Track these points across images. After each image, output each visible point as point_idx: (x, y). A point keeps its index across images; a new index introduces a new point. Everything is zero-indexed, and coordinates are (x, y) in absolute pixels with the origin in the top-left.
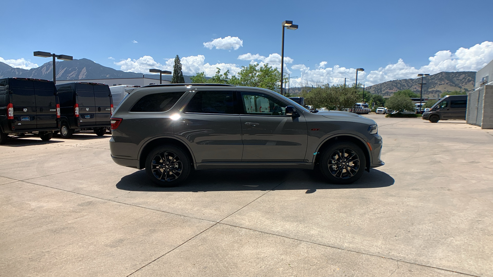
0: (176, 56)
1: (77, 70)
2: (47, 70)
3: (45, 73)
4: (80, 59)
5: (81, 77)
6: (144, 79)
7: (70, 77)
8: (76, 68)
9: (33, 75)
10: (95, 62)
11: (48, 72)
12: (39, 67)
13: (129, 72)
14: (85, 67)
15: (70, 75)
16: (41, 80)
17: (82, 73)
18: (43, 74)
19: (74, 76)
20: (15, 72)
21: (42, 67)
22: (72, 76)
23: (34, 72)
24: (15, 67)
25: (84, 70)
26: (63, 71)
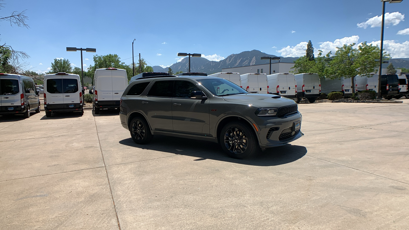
0: (308, 41)
1: (249, 59)
2: (229, 61)
3: (229, 63)
4: (251, 51)
5: (252, 64)
6: (280, 63)
7: (244, 64)
8: (249, 57)
9: (221, 65)
10: (262, 52)
11: (230, 62)
12: (225, 59)
13: (288, 57)
14: (255, 57)
15: (244, 63)
16: (161, 73)
17: (252, 61)
18: (227, 64)
19: (247, 64)
20: (211, 64)
21: (226, 59)
22: (246, 64)
23: (221, 63)
24: (211, 61)
25: (254, 59)
26: (239, 61)
